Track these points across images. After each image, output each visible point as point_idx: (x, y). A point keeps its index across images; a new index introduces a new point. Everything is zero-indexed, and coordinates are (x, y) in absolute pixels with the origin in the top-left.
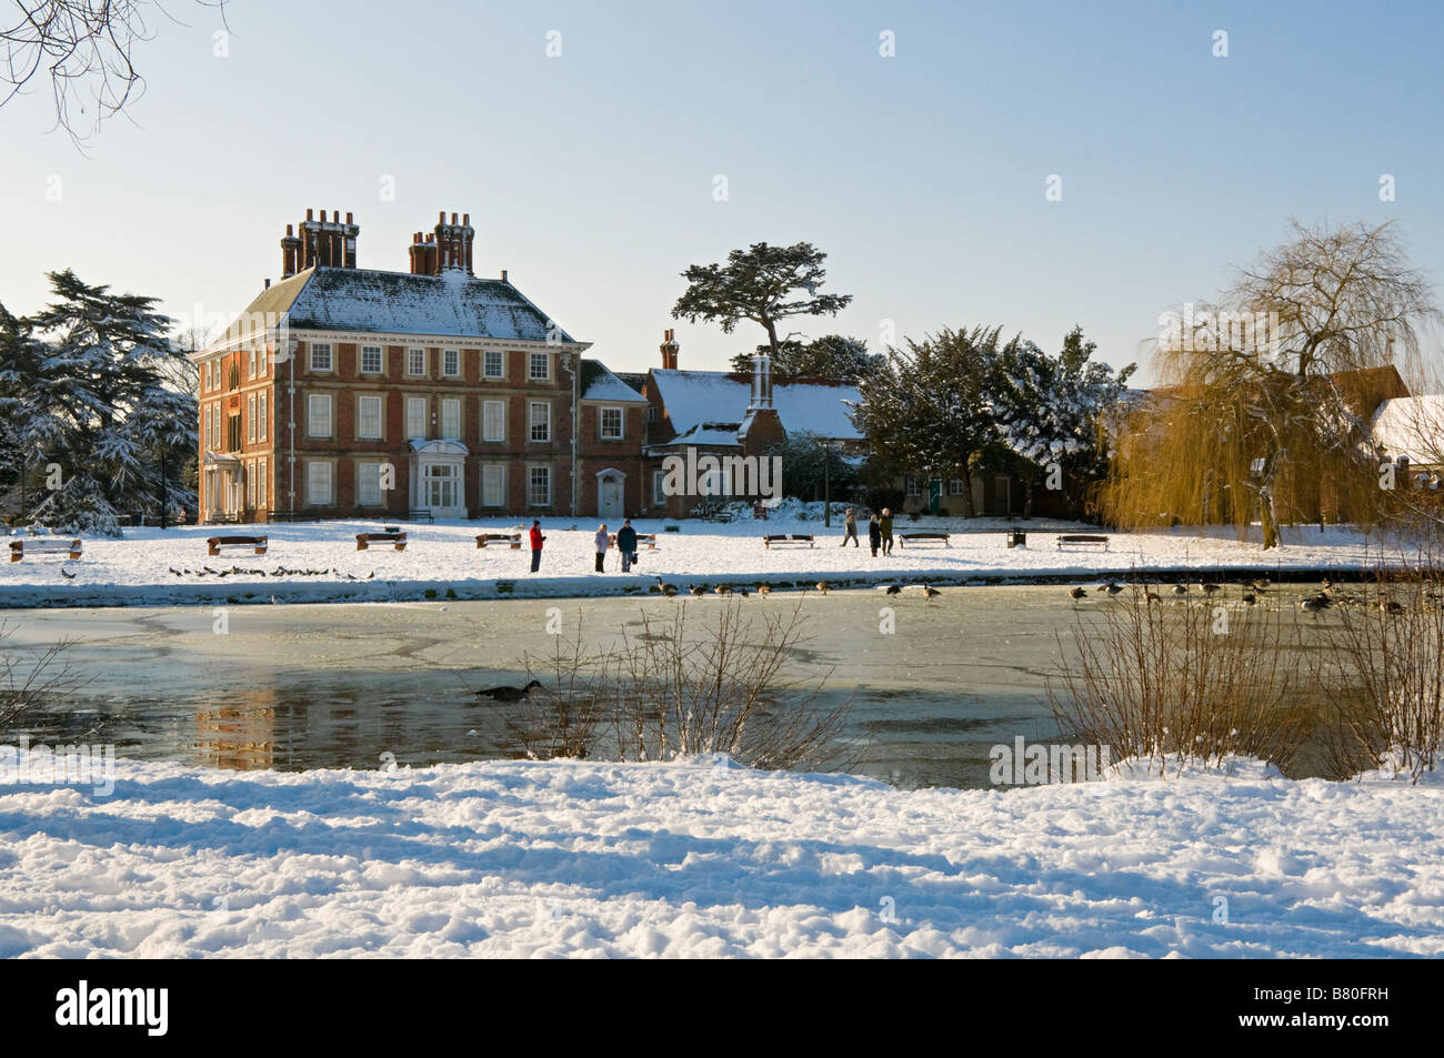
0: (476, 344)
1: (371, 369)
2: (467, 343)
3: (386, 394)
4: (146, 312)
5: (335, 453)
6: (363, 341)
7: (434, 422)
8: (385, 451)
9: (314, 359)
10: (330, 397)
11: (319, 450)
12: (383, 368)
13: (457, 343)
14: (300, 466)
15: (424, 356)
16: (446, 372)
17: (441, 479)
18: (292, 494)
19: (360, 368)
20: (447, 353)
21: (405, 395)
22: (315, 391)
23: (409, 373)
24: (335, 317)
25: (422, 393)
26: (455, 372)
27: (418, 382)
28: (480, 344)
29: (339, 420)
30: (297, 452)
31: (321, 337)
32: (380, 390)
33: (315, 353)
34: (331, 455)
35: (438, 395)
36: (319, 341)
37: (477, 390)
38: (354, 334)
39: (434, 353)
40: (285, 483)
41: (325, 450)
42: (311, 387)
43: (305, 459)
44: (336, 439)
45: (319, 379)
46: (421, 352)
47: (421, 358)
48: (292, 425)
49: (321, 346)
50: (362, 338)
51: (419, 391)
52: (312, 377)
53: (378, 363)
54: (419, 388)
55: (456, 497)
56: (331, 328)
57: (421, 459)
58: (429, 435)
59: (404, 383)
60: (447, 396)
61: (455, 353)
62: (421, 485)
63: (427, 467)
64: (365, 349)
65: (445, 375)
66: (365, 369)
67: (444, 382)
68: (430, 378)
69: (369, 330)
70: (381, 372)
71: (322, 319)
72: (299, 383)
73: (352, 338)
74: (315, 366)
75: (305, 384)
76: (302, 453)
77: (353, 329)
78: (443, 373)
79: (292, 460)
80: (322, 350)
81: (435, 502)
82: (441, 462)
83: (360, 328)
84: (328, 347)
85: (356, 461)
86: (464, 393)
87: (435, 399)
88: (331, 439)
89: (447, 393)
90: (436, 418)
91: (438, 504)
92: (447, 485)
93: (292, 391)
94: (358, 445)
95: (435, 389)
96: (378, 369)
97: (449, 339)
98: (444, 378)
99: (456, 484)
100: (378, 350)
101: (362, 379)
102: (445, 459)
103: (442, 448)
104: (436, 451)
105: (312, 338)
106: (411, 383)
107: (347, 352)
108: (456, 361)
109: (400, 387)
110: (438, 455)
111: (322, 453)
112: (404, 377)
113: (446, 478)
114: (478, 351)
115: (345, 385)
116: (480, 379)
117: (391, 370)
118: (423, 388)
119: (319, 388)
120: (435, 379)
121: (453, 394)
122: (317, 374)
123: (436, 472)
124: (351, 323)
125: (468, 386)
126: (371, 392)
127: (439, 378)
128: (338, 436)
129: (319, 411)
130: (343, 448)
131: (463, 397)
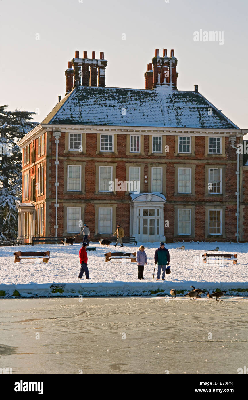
0: (173, 132)
1: (107, 149)
2: (166, 132)
3: (116, 164)
4: (27, 121)
5: (83, 201)
6: (102, 131)
7: (146, 182)
8: (115, 200)
9: (71, 143)
10: (81, 166)
11: (73, 199)
12: (114, 148)
13: (160, 131)
14: (62, 210)
15: (140, 140)
16: (154, 150)
17: (149, 218)
18: (56, 227)
19: (99, 148)
20: (154, 138)
21: (127, 164)
22: (71, 163)
23: (130, 151)
24: (85, 117)
25: (138, 164)
26: (160, 150)
27: (136, 157)
28: (175, 132)
29: (86, 180)
30: (59, 201)
31: (75, 129)
32: (112, 162)
33: (71, 139)
34: (81, 203)
35: (149, 165)
36: (74, 132)
37: (173, 161)
38: (95, 127)
39: (146, 138)
40: (53, 220)
41: (77, 199)
42: (69, 161)
43: (65, 205)
44: (84, 193)
45: (74, 155)
46: (138, 138)
47: (138, 142)
48: (57, 184)
49: (75, 135)
50: (100, 130)
51: (136, 162)
52: (69, 154)
53: (111, 145)
54: (137, 160)
55: (158, 228)
56: (82, 124)
57: (136, 205)
58: (143, 190)
59: (127, 157)
60: (154, 165)
61: (160, 138)
62: (136, 221)
63: (139, 210)
64: (103, 136)
65: (153, 152)
66: (102, 149)
67: (153, 156)
68: (143, 154)
69: (105, 124)
70: (113, 150)
71: (77, 119)
72: (61, 158)
73: (94, 130)
74: (71, 147)
75: (65, 158)
76: (62, 201)
77: (95, 124)
78: (152, 151)
79: (57, 205)
80: (76, 137)
81: (145, 232)
82: (148, 207)
83: (100, 124)
84: (79, 135)
85: (96, 206)
86: (165, 163)
87: (146, 167)
88: (81, 193)
89: (154, 163)
90: (147, 179)
91: (147, 233)
92: (152, 221)
93: (57, 163)
94: (98, 196)
95: (146, 160)
96: (111, 149)
97: (156, 129)
98: (152, 154)
99: (158, 220)
100: (111, 137)
101: (101, 155)
102: (151, 205)
103: (149, 198)
104: (145, 200)
105: (69, 130)
106: (131, 157)
107: (91, 138)
108: (160, 142)
109: (124, 160)
110: (147, 202)
111: (76, 201)
112: (127, 154)
113: (152, 217)
114: (174, 136)
115: (90, 159)
116: (176, 154)
117: (119, 150)
118: (139, 160)
119: (74, 161)
120: (146, 154)
121: (158, 164)
122: (73, 153)
123: (145, 213)
124: (94, 120)
125: (167, 159)
126: (106, 163)
127: (149, 154)
128: (85, 191)
129: (74, 175)
130: (89, 198)
131: (165, 166)
